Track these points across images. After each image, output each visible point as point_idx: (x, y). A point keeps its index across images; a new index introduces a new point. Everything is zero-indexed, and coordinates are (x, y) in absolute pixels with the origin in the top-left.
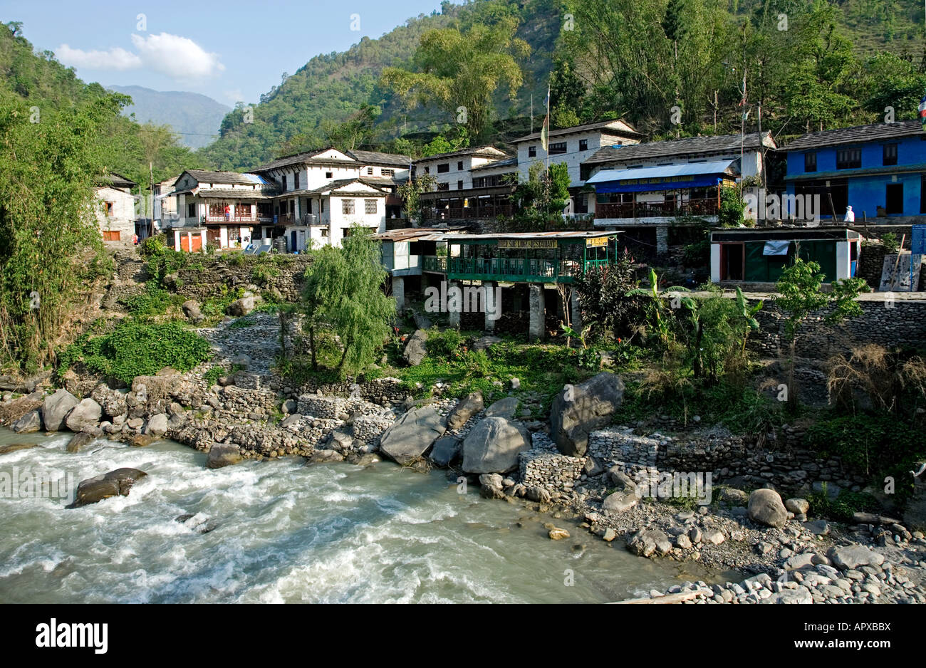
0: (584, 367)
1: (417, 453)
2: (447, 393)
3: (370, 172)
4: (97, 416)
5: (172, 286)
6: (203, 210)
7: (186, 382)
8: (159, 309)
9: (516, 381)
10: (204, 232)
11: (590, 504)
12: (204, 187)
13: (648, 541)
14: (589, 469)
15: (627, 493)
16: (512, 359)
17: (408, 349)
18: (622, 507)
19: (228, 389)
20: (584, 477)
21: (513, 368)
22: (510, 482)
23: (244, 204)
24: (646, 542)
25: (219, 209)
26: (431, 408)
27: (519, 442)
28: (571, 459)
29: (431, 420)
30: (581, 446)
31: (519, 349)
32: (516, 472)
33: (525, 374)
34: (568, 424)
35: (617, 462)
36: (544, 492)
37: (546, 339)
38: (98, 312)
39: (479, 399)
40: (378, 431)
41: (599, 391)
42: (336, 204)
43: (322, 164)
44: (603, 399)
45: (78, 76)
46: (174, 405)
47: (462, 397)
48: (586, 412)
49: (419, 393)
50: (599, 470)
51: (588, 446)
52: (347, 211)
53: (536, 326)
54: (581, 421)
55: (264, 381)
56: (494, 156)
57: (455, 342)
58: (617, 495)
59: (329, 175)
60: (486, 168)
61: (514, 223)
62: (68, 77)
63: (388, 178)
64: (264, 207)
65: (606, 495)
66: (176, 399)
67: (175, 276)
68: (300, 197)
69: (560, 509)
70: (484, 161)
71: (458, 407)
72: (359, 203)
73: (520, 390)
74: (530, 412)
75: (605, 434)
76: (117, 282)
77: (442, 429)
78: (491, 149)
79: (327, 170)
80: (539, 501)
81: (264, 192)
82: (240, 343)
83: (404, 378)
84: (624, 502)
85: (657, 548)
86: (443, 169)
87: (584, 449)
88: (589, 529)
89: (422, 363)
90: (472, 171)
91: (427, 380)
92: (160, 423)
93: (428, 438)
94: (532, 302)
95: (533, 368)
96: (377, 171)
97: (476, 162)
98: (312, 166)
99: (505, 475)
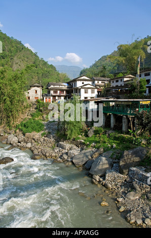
0: (134, 144)
1: (81, 164)
2: (94, 147)
3: (98, 82)
4: (17, 142)
5: (41, 111)
6: (52, 92)
7: (37, 135)
8: (38, 116)
9: (115, 145)
10: (51, 98)
11: (123, 194)
12: (52, 86)
13: (132, 217)
14: (127, 180)
15: (136, 193)
16: (115, 138)
17: (89, 132)
18: (132, 198)
19: (46, 138)
20: (125, 183)
21: (115, 141)
22: (101, 179)
23: (62, 91)
24: (132, 218)
25: (55, 92)
26: (89, 150)
27: (107, 166)
28: (121, 175)
29: (87, 154)
30: (126, 171)
31: (118, 135)
32: (103, 176)
33: (118, 143)
34: (122, 163)
35: (136, 180)
36: (110, 186)
37: (128, 133)
38: (26, 116)
39: (102, 150)
40: (73, 155)
41: (136, 154)
42: (82, 91)
43: (81, 80)
44: (136, 156)
45: (48, 63)
46: (33, 141)
47: (98, 148)
48: (129, 160)
49: (87, 146)
50: (130, 181)
51: (128, 172)
52: (86, 92)
53: (124, 129)
54: (126, 163)
55: (53, 137)
56: (131, 77)
57: (101, 131)
58: (132, 193)
59: (83, 83)
60: (128, 81)
61: (129, 96)
62: (45, 63)
63: (103, 84)
64: (67, 91)
65: (130, 191)
66: (34, 139)
67: (42, 108)
68: (75, 89)
69: (112, 193)
70: (128, 79)
71: (96, 151)
72: (90, 91)
73: (115, 149)
74: (115, 156)
75: (135, 169)
76: (31, 109)
77: (90, 157)
78: (130, 75)
79: (82, 82)
80: (107, 188)
81: (67, 88)
82: (51, 126)
83: (85, 140)
84: (134, 197)
85: (136, 221)
86: (117, 81)
87: (127, 173)
88: (117, 204)
89: (92, 136)
90: (124, 82)
91: (91, 142)
92: (29, 145)
93: (85, 159)
94: (123, 121)
95: (121, 142)
96: (100, 82)
97: (125, 79)
98: (78, 81)
99: (101, 177)
